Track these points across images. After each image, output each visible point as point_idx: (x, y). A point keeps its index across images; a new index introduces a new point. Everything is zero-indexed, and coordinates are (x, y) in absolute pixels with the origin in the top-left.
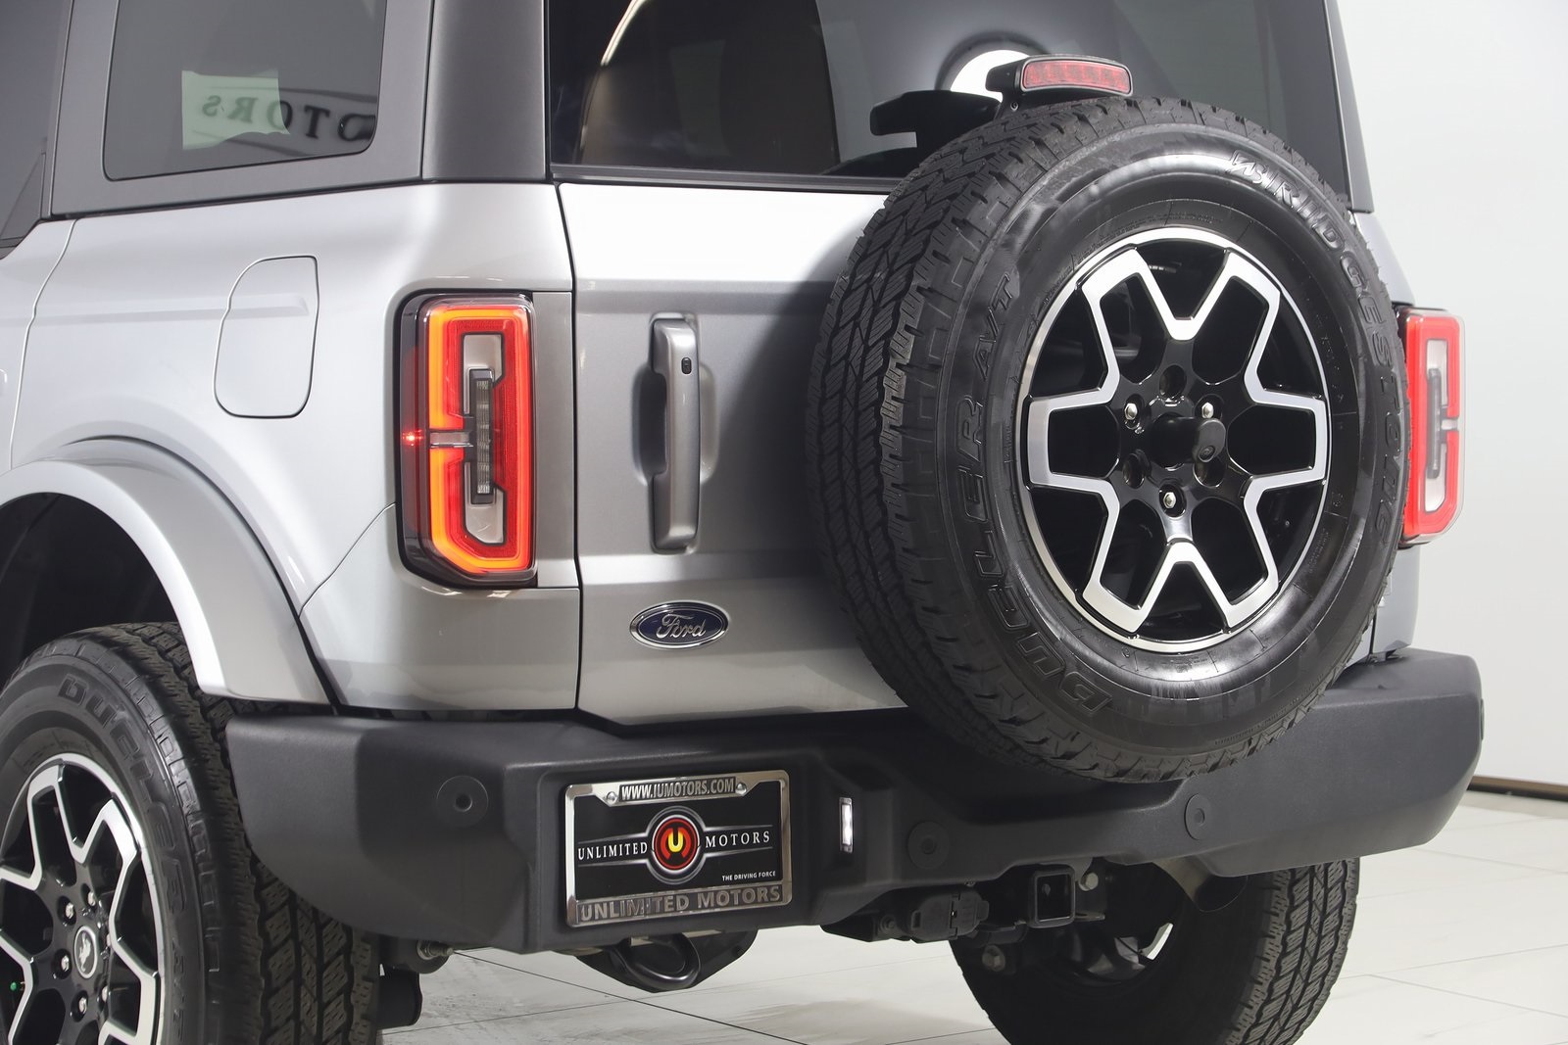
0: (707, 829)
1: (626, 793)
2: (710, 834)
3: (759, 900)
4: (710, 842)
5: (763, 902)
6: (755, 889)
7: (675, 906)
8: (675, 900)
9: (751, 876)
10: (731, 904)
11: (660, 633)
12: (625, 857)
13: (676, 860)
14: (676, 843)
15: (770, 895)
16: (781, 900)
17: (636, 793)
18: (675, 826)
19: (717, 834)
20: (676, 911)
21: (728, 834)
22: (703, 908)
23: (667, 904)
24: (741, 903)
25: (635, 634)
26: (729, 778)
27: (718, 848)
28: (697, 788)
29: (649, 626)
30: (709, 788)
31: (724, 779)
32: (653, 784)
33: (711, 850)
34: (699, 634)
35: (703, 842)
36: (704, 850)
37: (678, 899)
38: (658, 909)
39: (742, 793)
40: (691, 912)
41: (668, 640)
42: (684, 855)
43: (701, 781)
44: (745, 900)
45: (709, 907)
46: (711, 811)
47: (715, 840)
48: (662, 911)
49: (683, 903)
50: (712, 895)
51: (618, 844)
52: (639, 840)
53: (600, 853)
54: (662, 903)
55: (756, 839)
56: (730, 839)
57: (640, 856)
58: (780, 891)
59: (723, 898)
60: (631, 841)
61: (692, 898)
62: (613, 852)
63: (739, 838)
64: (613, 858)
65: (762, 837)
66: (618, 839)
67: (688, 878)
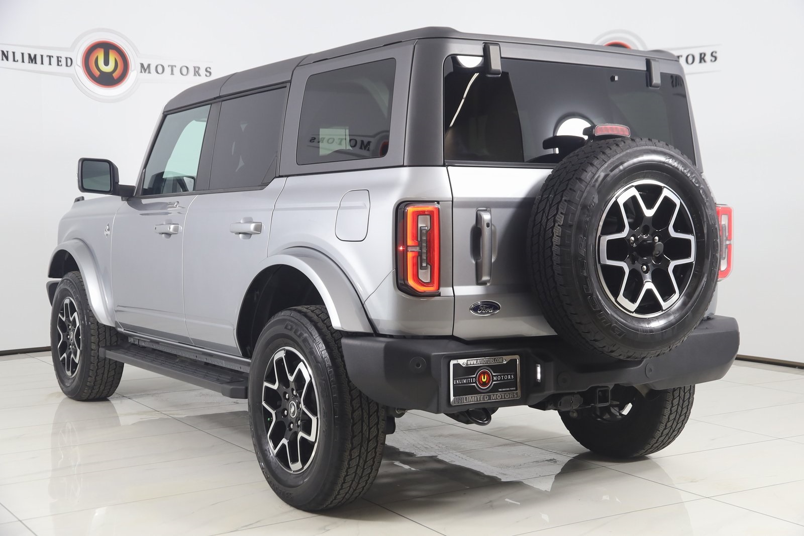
0: (494, 374)
1: (469, 363)
2: (495, 376)
5: (512, 398)
6: (509, 393)
9: (508, 389)
10: (502, 398)
11: (479, 311)
12: (468, 383)
13: (484, 384)
14: (484, 379)
15: (514, 396)
16: (517, 397)
17: (472, 362)
18: (484, 373)
19: (497, 376)
20: (483, 401)
21: (501, 375)
22: (493, 399)
23: (481, 398)
24: (505, 398)
25: (471, 311)
26: (501, 358)
27: (497, 380)
28: (490, 361)
29: (476, 309)
30: (495, 361)
31: (499, 358)
32: (477, 360)
33: (495, 381)
35: (493, 378)
36: (493, 381)
37: (484, 397)
38: (479, 400)
39: (505, 362)
40: (489, 401)
41: (482, 313)
42: (487, 382)
43: (492, 359)
45: (495, 399)
46: (495, 368)
47: (496, 378)
48: (480, 400)
49: (486, 398)
50: (495, 395)
51: (466, 379)
52: (473, 378)
53: (461, 382)
54: (480, 398)
55: (509, 377)
56: (501, 378)
57: (473, 383)
58: (517, 394)
59: (499, 396)
60: (470, 378)
61: (490, 396)
62: (465, 381)
63: (504, 377)
64: (465, 384)
65: (511, 377)
66: (467, 377)
67: (488, 390)
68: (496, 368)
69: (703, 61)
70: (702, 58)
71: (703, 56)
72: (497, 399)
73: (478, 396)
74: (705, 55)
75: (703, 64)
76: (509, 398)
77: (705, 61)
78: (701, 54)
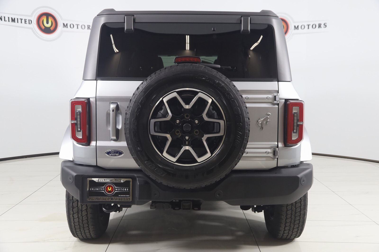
1: (100, 180)
2: (116, 188)
3: (125, 200)
5: (126, 200)
6: (124, 198)
7: (108, 199)
8: (108, 198)
9: (124, 196)
10: (119, 200)
11: (110, 154)
12: (99, 190)
13: (110, 192)
14: (110, 189)
15: (127, 199)
16: (129, 200)
17: (102, 180)
18: (110, 186)
19: (118, 188)
20: (108, 200)
21: (120, 188)
22: (114, 200)
24: (121, 200)
25: (106, 154)
26: (120, 179)
27: (118, 190)
29: (108, 153)
30: (116, 181)
31: (119, 179)
32: (105, 179)
33: (116, 191)
34: (117, 155)
35: (115, 189)
37: (109, 198)
38: (105, 199)
39: (122, 182)
40: (111, 201)
41: (112, 155)
42: (111, 191)
43: (114, 179)
44: (122, 199)
45: (115, 200)
47: (117, 189)
52: (102, 188)
53: (95, 189)
57: (102, 190)
58: (129, 198)
60: (101, 188)
62: (97, 189)
63: (122, 189)
64: (97, 190)
65: (126, 190)
66: (98, 187)
67: (111, 195)
68: (117, 184)
69: (320, 27)
70: (320, 26)
71: (320, 25)
73: (105, 197)
74: (321, 24)
75: (320, 29)
76: (124, 200)
77: (321, 27)
78: (319, 24)
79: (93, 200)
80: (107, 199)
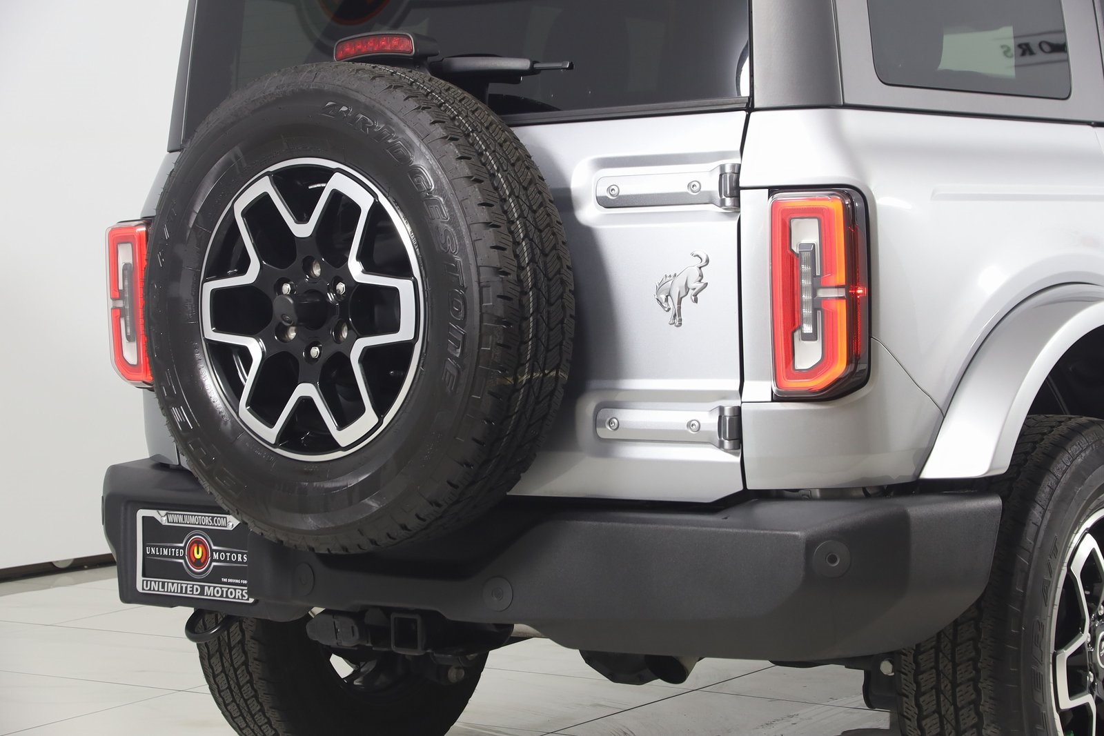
0: (214, 548)
1: (170, 518)
2: (216, 551)
4: (216, 556)
5: (239, 598)
6: (235, 590)
7: (192, 591)
8: (193, 587)
9: (236, 581)
10: (222, 596)
12: (171, 556)
13: (198, 563)
14: (198, 553)
15: (242, 594)
16: (249, 598)
17: (175, 519)
18: (198, 543)
19: (220, 552)
20: (193, 594)
21: (225, 552)
23: (189, 589)
24: (227, 597)
26: (224, 518)
27: (219, 561)
28: (207, 521)
30: (213, 522)
31: (222, 518)
32: (184, 516)
33: (216, 561)
35: (212, 555)
36: (213, 560)
37: (195, 587)
39: (231, 528)
40: (201, 597)
42: (202, 560)
43: (209, 517)
44: (229, 594)
46: (217, 536)
47: (218, 556)
48: (186, 593)
49: (197, 590)
50: (212, 588)
51: (168, 547)
52: (179, 548)
53: (159, 551)
54: (186, 588)
55: (240, 559)
56: (226, 556)
57: (179, 558)
58: (249, 592)
59: (218, 592)
60: (176, 548)
61: (202, 588)
62: (166, 553)
63: (230, 556)
64: (165, 556)
65: (242, 558)
66: (169, 544)
67: (203, 576)
72: (214, 596)
73: (184, 584)
76: (236, 598)
79: (154, 590)
80: (188, 592)
